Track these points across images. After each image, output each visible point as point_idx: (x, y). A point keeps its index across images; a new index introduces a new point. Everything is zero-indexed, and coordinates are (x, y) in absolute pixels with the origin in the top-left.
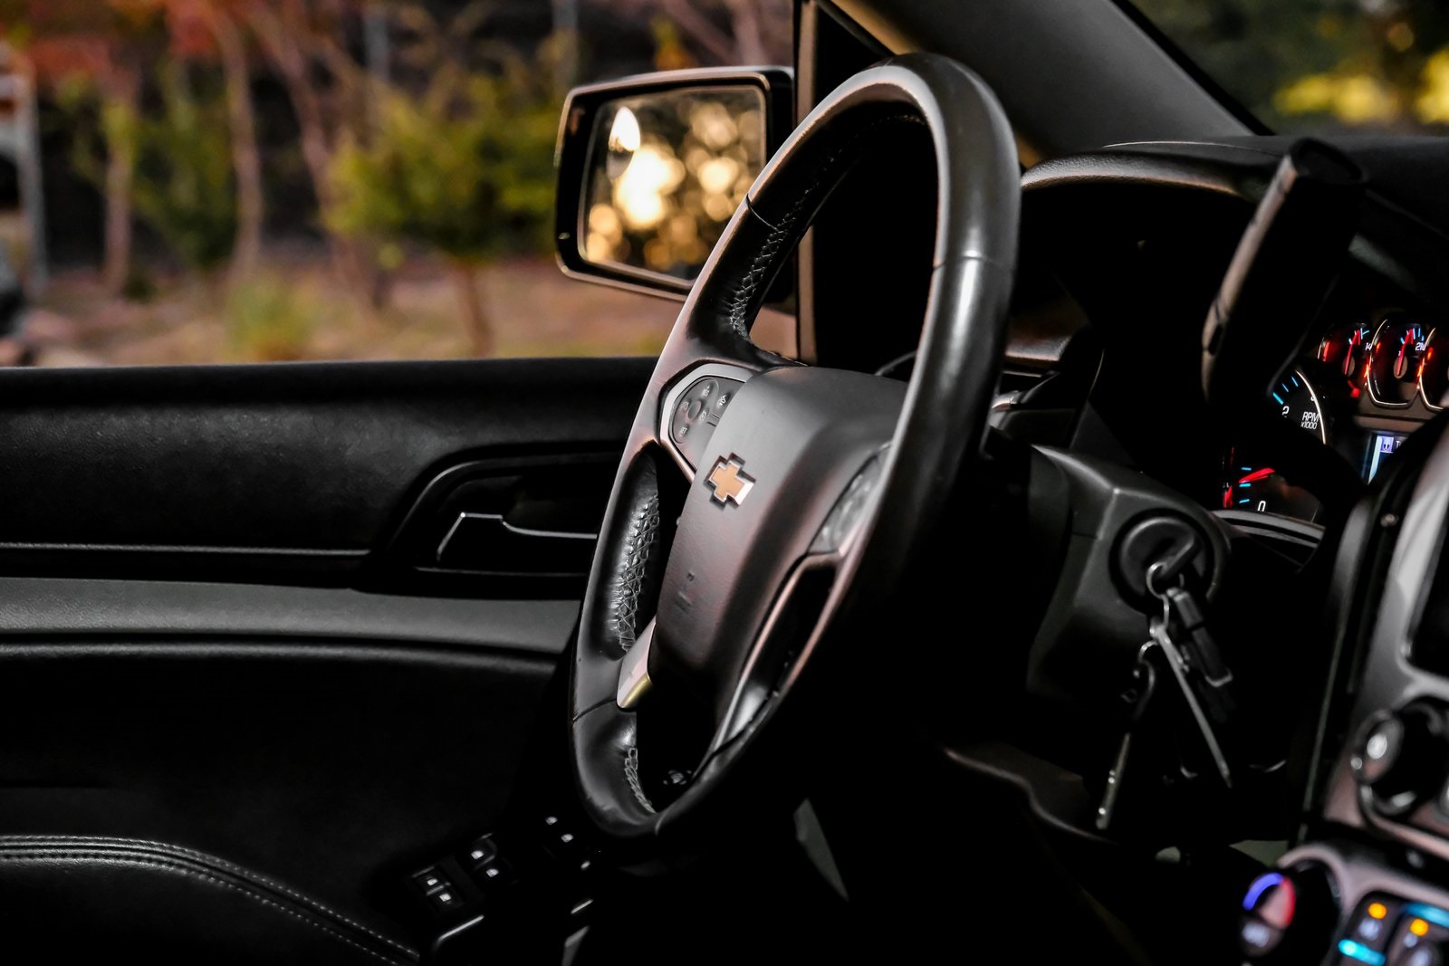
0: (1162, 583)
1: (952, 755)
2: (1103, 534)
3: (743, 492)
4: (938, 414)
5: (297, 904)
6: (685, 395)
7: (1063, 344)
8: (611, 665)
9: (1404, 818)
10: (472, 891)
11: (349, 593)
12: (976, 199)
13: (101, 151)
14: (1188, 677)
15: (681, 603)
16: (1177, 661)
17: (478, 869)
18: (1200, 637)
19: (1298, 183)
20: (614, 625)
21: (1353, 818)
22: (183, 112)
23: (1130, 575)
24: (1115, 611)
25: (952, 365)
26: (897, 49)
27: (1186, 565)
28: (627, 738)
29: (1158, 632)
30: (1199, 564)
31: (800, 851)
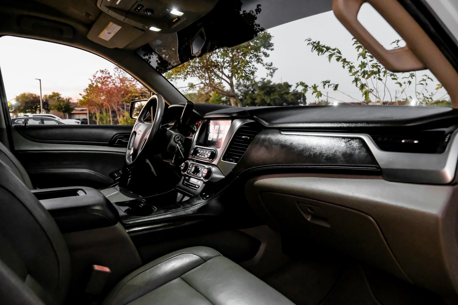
0: (178, 141)
1: (164, 160)
2: (173, 137)
3: (140, 133)
4: (156, 124)
5: (101, 175)
6: (137, 126)
7: (174, 123)
8: (130, 151)
9: (194, 157)
10: (119, 175)
11: (107, 147)
12: (160, 105)
13: (96, 118)
14: (180, 149)
15: (135, 144)
16: (179, 147)
17: (120, 173)
18: (181, 145)
19: (187, 104)
20: (130, 147)
21: (190, 158)
22: (105, 114)
23: (176, 140)
24: (174, 144)
25: (157, 120)
26: (156, 93)
27: (180, 139)
28: (131, 157)
29: (177, 145)
30: (182, 139)
31: (152, 172)
